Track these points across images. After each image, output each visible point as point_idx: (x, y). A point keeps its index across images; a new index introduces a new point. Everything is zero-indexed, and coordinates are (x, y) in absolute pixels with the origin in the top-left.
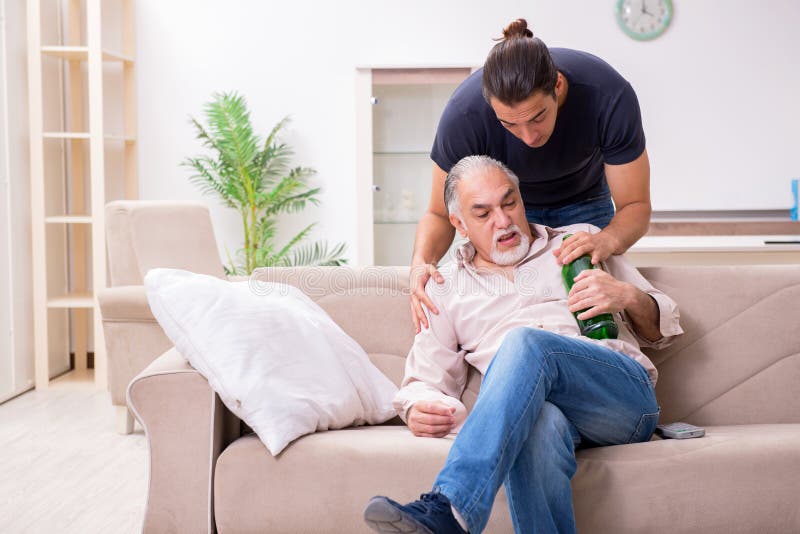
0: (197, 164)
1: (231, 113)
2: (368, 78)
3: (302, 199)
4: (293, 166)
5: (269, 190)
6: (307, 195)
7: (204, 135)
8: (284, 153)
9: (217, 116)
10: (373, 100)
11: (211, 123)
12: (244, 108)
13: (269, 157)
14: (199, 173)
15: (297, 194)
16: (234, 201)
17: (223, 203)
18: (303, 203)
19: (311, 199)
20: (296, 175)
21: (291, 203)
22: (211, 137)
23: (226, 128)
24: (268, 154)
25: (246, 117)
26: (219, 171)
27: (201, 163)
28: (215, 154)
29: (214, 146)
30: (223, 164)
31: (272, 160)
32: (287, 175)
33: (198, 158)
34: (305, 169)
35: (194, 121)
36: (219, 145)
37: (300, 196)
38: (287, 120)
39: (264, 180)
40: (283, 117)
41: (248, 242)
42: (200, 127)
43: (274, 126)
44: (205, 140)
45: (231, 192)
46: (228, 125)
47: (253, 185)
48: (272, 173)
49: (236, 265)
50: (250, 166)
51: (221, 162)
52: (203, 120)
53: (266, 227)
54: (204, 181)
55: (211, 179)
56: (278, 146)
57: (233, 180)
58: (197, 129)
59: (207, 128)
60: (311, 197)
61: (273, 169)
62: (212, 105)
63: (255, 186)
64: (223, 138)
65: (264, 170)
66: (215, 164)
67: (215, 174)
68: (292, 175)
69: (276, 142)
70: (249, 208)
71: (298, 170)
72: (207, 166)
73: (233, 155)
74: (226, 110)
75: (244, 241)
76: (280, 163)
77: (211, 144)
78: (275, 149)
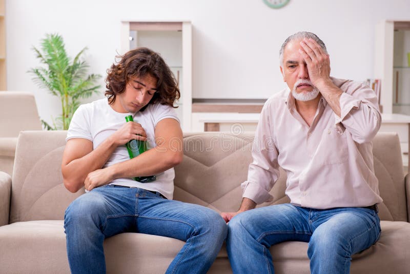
0: (37, 72)
1: (55, 44)
2: (127, 27)
3: (91, 91)
4: (89, 73)
5: (75, 86)
6: (93, 89)
7: (40, 56)
8: (85, 66)
9: (48, 46)
10: (131, 38)
11: (44, 50)
12: (61, 42)
13: (76, 68)
14: (37, 76)
15: (89, 88)
16: (57, 92)
17: (51, 93)
18: (91, 93)
19: (96, 92)
20: (91, 78)
21: (85, 93)
22: (44, 57)
23: (53, 53)
24: (75, 66)
25: (63, 47)
26: (48, 75)
27: (39, 71)
28: (46, 67)
29: (46, 62)
30: (51, 72)
31: (78, 70)
32: (86, 78)
33: (37, 69)
34: (96, 75)
35: (35, 49)
36: (49, 62)
37: (91, 89)
38: (86, 48)
39: (74, 81)
40: (84, 47)
41: (64, 114)
42: (38, 52)
43: (79, 51)
44: (40, 59)
45: (55, 87)
46: (53, 51)
47: (66, 84)
48: (77, 77)
49: (57, 126)
50: (65, 73)
51: (50, 71)
52: (40, 48)
53: (75, 105)
54: (40, 81)
55: (44, 80)
56: (81, 62)
57: (56, 80)
58: (36, 53)
59: (42, 52)
60: (96, 90)
61: (79, 74)
62: (45, 40)
63: (68, 84)
64: (50, 58)
65: (73, 75)
66: (47, 72)
67: (47, 77)
68: (89, 78)
69: (80, 60)
70: (64, 96)
71: (93, 75)
72: (42, 73)
73: (56, 67)
74: (52, 43)
75: (62, 113)
76: (83, 72)
77: (43, 61)
78: (79, 64)
